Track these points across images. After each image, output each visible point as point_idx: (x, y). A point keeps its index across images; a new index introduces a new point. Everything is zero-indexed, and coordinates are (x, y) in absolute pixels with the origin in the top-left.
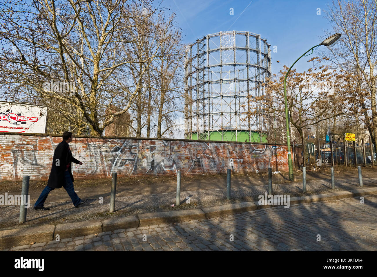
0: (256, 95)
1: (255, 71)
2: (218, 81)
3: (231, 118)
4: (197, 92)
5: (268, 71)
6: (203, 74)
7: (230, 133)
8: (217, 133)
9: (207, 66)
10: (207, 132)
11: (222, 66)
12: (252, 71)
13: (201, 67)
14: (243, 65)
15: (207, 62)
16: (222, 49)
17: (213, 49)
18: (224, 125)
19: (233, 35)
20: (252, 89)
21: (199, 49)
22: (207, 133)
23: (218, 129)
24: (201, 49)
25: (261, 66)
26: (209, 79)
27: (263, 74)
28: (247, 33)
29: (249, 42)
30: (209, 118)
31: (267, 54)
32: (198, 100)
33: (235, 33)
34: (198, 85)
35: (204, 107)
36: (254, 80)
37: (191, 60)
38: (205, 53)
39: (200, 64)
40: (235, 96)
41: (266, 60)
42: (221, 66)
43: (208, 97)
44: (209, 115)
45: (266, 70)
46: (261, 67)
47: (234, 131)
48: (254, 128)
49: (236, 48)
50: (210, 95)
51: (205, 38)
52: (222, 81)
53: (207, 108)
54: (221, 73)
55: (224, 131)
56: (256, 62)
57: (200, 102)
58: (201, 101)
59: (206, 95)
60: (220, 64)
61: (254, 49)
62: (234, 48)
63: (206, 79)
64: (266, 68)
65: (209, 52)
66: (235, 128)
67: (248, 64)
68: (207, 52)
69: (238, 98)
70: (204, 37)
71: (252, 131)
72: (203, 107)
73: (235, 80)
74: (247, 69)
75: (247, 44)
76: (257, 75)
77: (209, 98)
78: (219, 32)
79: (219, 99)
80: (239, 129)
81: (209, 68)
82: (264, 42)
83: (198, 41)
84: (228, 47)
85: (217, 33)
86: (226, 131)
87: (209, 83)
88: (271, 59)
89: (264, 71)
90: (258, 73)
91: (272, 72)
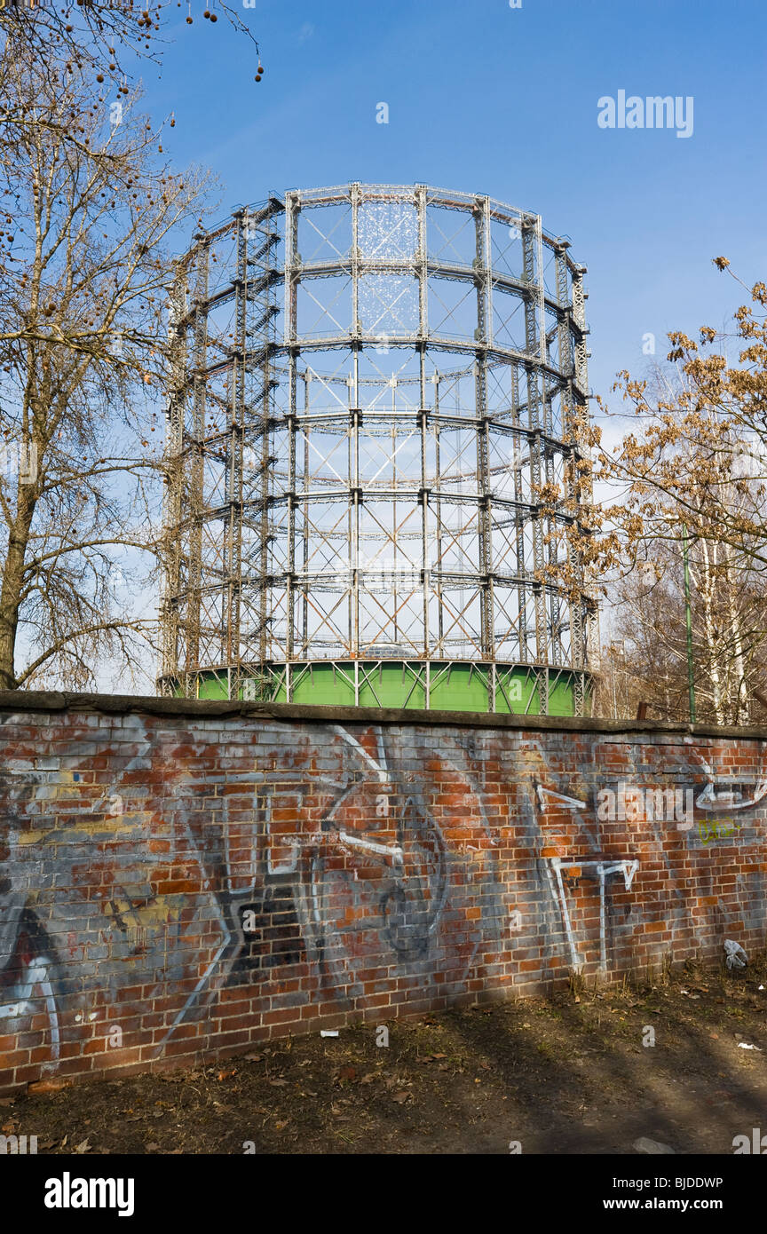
0: (518, 492)
1: (516, 380)
2: (340, 417)
3: (400, 602)
4: (228, 467)
5: (574, 388)
6: (261, 380)
7: (398, 673)
8: (328, 674)
9: (286, 341)
10: (281, 667)
11: (360, 349)
13: (258, 342)
14: (459, 349)
15: (283, 321)
16: (360, 268)
17: (320, 265)
18: (367, 635)
19: (416, 204)
20: (499, 470)
21: (248, 256)
22: (277, 677)
23: (334, 654)
24: (258, 257)
25: (543, 360)
26: (294, 407)
27: (549, 401)
28: (481, 204)
29: (487, 244)
30: (292, 598)
31: (570, 309)
32: (238, 506)
33: (423, 198)
34: (239, 432)
35: (264, 547)
36: (509, 422)
37: (204, 307)
38: (275, 277)
39: (248, 328)
40: (421, 494)
41: (564, 332)
42: (357, 345)
43: (286, 495)
44: (293, 587)
45: (565, 381)
46: (542, 366)
47: (415, 665)
48: (507, 652)
49: (431, 269)
50: (299, 486)
51: (277, 206)
52: (360, 417)
53: (280, 548)
54: (352, 383)
55: (368, 665)
56: (522, 342)
57: (246, 516)
58: (247, 513)
59: (278, 487)
60: (348, 339)
61: (514, 281)
62: (418, 268)
63: (280, 404)
64: (565, 373)
65: (296, 278)
66: (422, 650)
67: (484, 348)
68: (288, 275)
69: (434, 506)
70: (274, 201)
71: (503, 668)
72: (258, 544)
73: (422, 418)
74: (480, 379)
75: (479, 255)
76: (524, 399)
77: (294, 500)
78: (348, 186)
80: (436, 656)
81: (295, 352)
82: (558, 253)
83: (240, 215)
84: (393, 261)
85: (339, 190)
86: (378, 668)
87: (293, 426)
88: (588, 333)
89: (553, 385)
90: (530, 392)
91: (590, 394)
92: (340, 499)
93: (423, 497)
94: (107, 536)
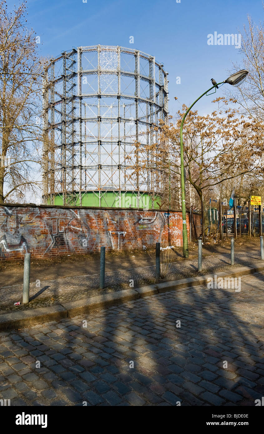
0: (148, 143)
1: (147, 108)
2: (95, 119)
3: (113, 173)
4: (62, 132)
5: (164, 110)
6: (71, 107)
7: (112, 194)
8: (92, 194)
9: (78, 95)
10: (78, 193)
11: (100, 98)
12: (143, 109)
13: (70, 95)
14: (130, 98)
15: (77, 88)
16: (100, 72)
17: (88, 71)
18: (103, 183)
19: (117, 52)
20: (141, 135)
21: (66, 67)
22: (77, 195)
23: (94, 189)
24: (70, 67)
25: (155, 102)
26: (81, 115)
27: (157, 113)
28: (137, 53)
29: (139, 65)
30: (81, 172)
31: (163, 86)
32: (65, 145)
33: (119, 50)
34: (65, 122)
35: (73, 157)
36: (145, 120)
37: (53, 83)
38: (74, 74)
39: (67, 90)
40: (118, 142)
41: (161, 94)
42: (99, 97)
43: (79, 142)
44: (81, 169)
45: (161, 108)
46: (154, 104)
47: (117, 192)
48: (144, 188)
49: (122, 73)
50: (83, 138)
51: (75, 51)
52: (100, 119)
53: (77, 158)
54: (99, 106)
55: (103, 192)
56: (148, 96)
57: (67, 148)
58: (68, 147)
59: (77, 139)
60: (97, 94)
61: (147, 77)
62: (118, 73)
63: (77, 114)
64: (161, 106)
65: (81, 75)
66: (118, 188)
67: (137, 98)
68: (79, 74)
69: (123, 146)
70: (74, 50)
71: (141, 193)
72: (71, 157)
73: (119, 120)
74: (137, 105)
75: (136, 69)
76: (149, 114)
77: (81, 144)
78: (96, 46)
79: (96, 145)
80: (123, 189)
81: (81, 98)
82: (160, 68)
83: (63, 54)
84: (110, 70)
85: (94, 47)
86: (106, 193)
87: (81, 121)
88: (168, 93)
89: (158, 109)
90: (151, 112)
91: (168, 112)
92: (95, 143)
93: (119, 143)
94: (27, 159)
